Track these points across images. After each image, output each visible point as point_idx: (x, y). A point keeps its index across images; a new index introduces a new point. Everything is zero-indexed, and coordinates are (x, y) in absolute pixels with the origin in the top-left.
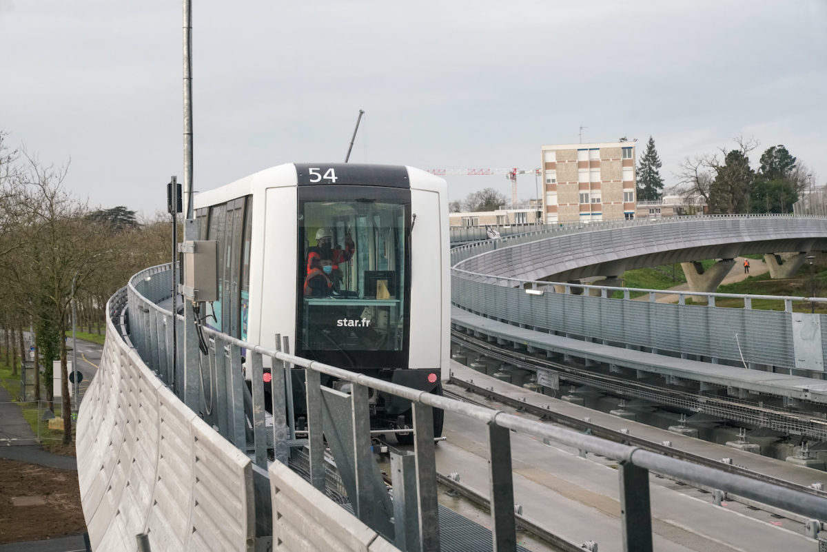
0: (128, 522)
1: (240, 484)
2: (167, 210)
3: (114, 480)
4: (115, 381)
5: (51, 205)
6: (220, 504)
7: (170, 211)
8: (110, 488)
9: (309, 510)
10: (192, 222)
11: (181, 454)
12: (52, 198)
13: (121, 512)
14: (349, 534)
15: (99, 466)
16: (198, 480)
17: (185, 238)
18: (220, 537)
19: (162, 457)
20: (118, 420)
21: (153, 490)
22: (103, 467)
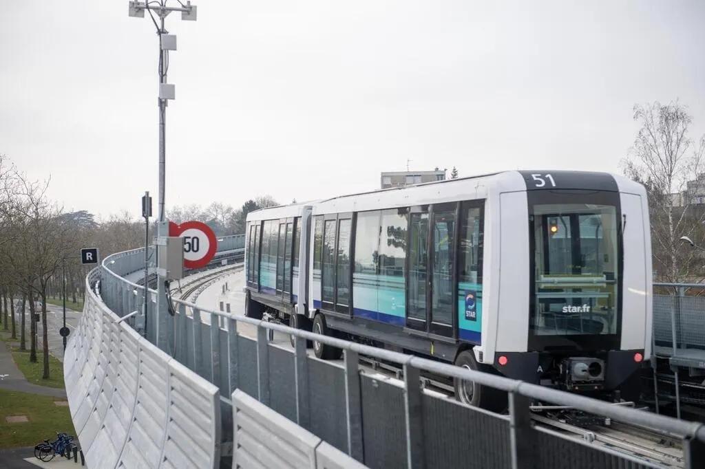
0: (112, 432)
1: (210, 406)
2: (141, 214)
3: (99, 404)
4: (97, 333)
5: (37, 209)
6: (192, 420)
7: (143, 216)
8: (96, 409)
9: (265, 424)
10: (164, 224)
11: (157, 385)
12: (37, 204)
13: (106, 426)
14: (300, 440)
15: (85, 393)
16: (172, 403)
17: (159, 234)
18: (192, 443)
19: (141, 387)
20: (100, 361)
21: (133, 411)
22: (89, 394)
